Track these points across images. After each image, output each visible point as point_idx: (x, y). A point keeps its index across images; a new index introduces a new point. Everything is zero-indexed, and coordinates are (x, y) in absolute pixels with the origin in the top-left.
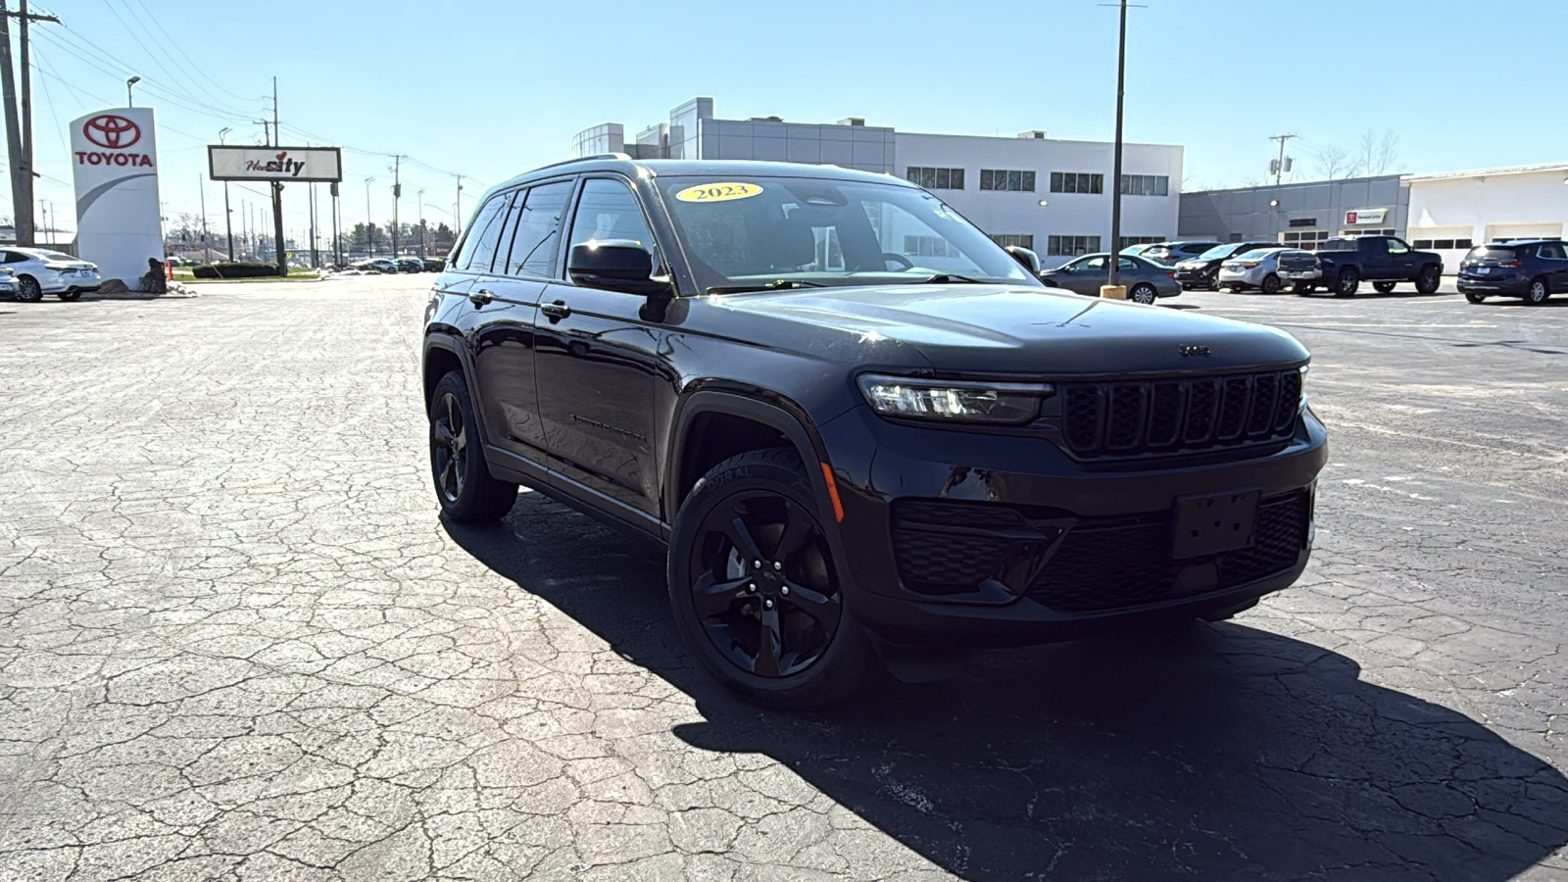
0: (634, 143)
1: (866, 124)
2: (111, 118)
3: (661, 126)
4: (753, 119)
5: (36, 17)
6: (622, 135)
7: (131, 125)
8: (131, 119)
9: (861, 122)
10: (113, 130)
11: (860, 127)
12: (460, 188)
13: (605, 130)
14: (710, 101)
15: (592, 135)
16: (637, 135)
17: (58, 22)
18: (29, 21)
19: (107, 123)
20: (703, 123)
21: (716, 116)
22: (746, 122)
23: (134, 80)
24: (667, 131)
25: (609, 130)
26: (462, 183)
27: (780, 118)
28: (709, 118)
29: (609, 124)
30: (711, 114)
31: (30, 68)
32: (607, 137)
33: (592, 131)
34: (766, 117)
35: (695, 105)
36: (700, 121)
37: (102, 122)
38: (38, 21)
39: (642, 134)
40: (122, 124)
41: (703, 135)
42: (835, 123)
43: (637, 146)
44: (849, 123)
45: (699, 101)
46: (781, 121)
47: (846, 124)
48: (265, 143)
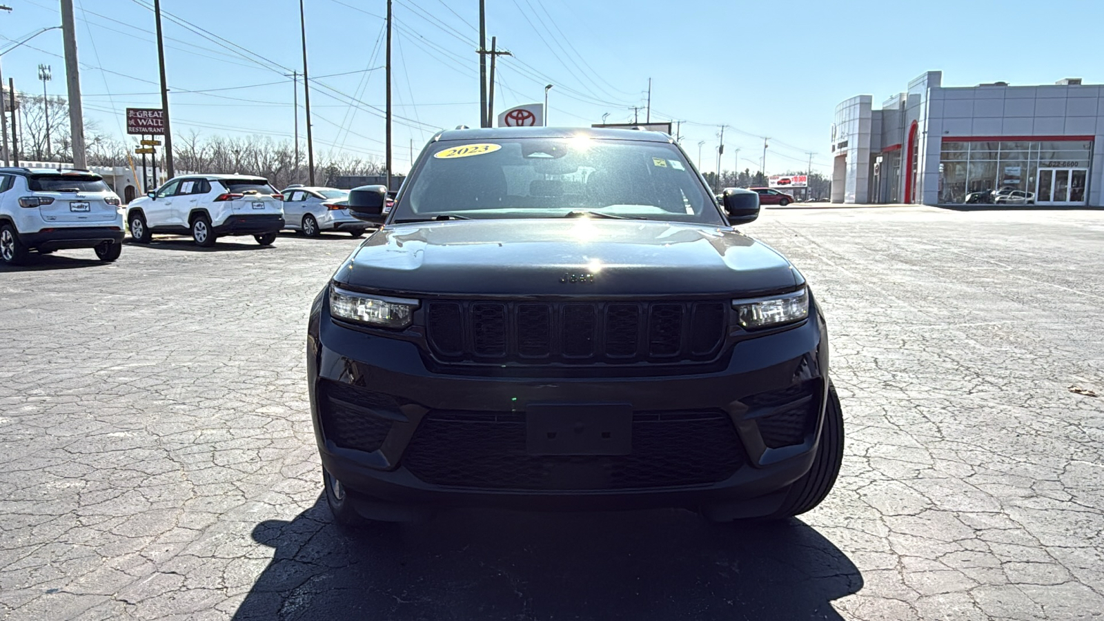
0: (881, 109)
1: (1083, 83)
2: (520, 111)
3: (901, 95)
4: (981, 85)
5: (499, 53)
6: (871, 104)
7: (530, 114)
8: (531, 111)
9: (1078, 81)
10: (520, 119)
11: (1078, 86)
12: (766, 146)
13: (858, 101)
14: (939, 74)
15: (848, 105)
16: (884, 104)
17: (511, 55)
18: (496, 55)
19: (518, 114)
20: (931, 90)
21: (943, 85)
22: (975, 89)
23: (549, 87)
24: (905, 99)
25: (861, 100)
26: (768, 143)
27: (1006, 82)
28: (938, 86)
29: (861, 96)
30: (940, 84)
31: (495, 84)
32: (858, 106)
33: (848, 102)
34: (993, 82)
35: (926, 77)
36: (929, 89)
37: (515, 114)
38: (501, 55)
39: (887, 102)
40: (526, 114)
41: (930, 100)
42: (1054, 84)
43: (882, 112)
44: (1066, 83)
45: (930, 74)
46: (1007, 85)
47: (1063, 84)
48: (634, 122)
